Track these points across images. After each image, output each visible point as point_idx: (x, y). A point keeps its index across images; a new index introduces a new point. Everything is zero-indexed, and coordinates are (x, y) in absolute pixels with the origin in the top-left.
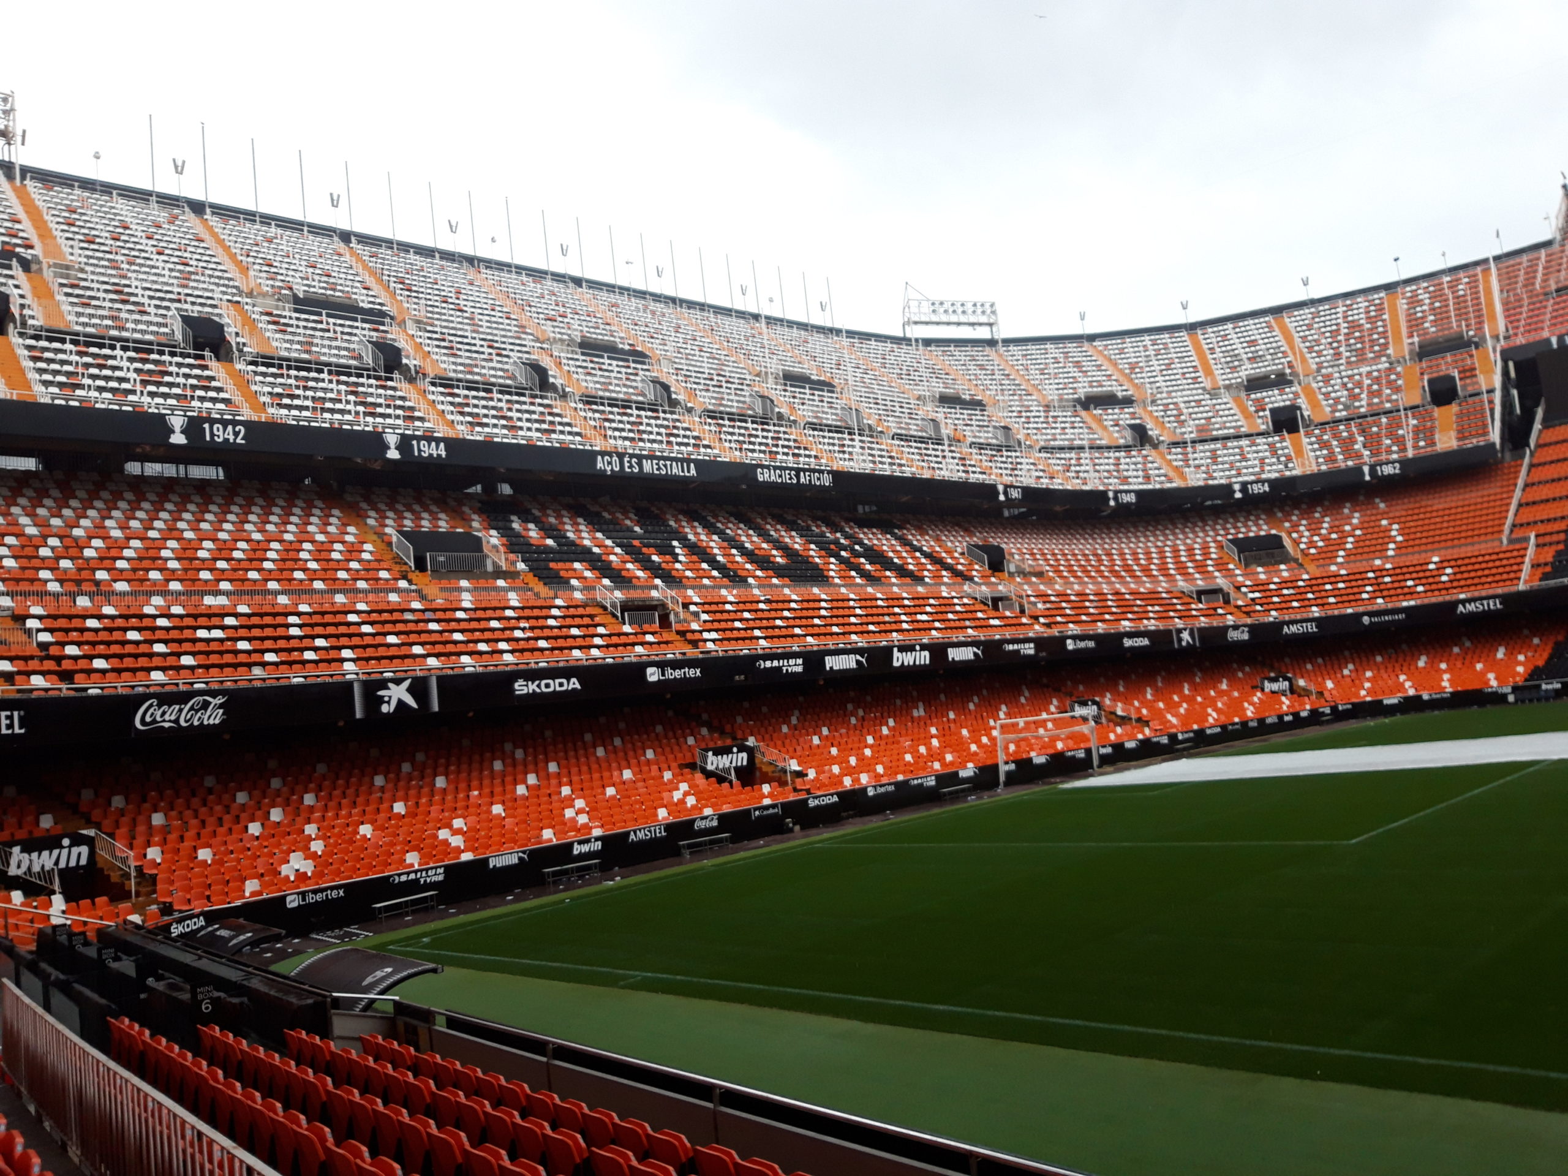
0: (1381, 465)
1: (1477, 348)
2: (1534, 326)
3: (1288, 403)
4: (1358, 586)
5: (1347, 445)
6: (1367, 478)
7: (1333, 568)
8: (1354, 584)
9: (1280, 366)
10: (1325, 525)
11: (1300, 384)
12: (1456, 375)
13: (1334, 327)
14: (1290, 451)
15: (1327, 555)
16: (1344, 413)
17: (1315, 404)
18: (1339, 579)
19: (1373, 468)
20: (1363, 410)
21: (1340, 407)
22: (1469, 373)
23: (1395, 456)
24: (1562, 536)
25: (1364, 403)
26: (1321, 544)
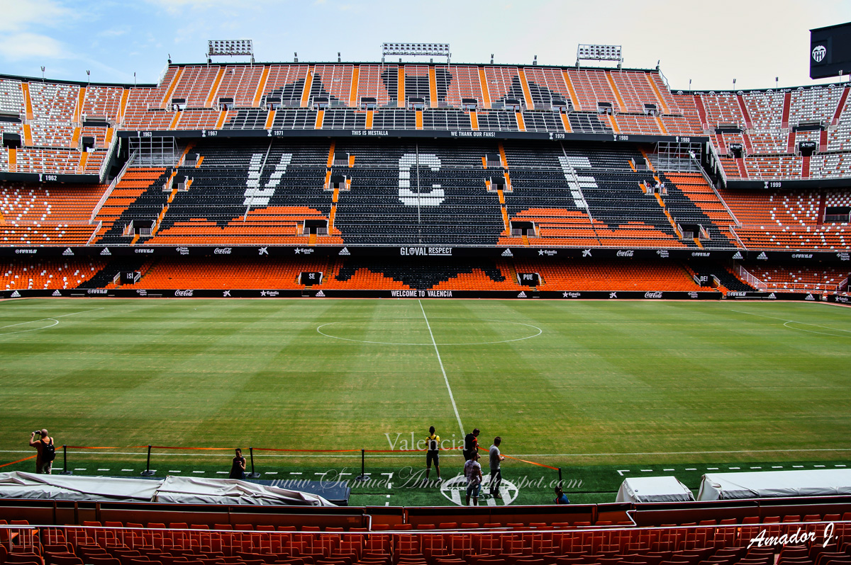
0: (48, 175)
1: (109, 127)
2: (134, 123)
3: (15, 132)
4: (21, 234)
5: (37, 161)
6: (41, 180)
7: (13, 222)
8: (19, 232)
9: (18, 111)
10: (18, 199)
11: (24, 123)
12: (95, 138)
13: (52, 97)
14: (7, 158)
15: (13, 215)
16: (41, 144)
17: (28, 136)
18: (13, 228)
19: (44, 176)
20: (50, 145)
21: (40, 140)
22: (101, 138)
23: (57, 172)
24: (112, 224)
25: (52, 141)
26: (12, 209)
